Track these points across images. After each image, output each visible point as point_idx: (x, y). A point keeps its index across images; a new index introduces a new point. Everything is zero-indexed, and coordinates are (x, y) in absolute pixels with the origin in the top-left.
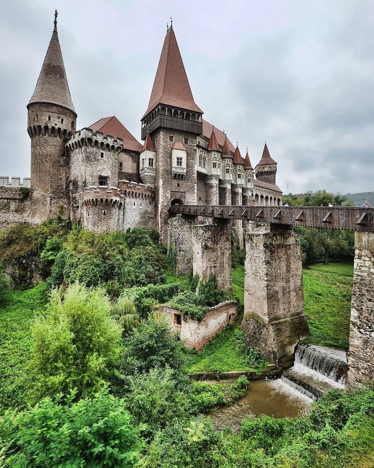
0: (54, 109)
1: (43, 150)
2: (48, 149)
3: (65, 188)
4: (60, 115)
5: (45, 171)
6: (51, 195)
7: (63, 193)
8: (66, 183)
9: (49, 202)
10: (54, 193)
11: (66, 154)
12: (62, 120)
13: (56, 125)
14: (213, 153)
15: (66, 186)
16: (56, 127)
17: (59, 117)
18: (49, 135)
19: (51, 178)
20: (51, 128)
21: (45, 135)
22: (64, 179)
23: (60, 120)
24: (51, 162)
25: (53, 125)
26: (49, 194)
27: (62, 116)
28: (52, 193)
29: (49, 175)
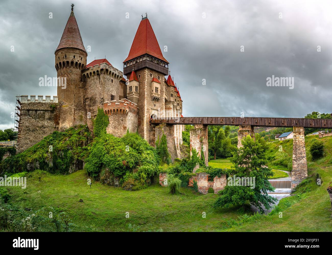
0: (78, 51)
1: (70, 77)
2: (73, 76)
3: (83, 103)
4: (81, 55)
5: (70, 91)
6: (75, 107)
7: (81, 106)
8: (84, 99)
9: (73, 112)
10: (76, 106)
11: (83, 80)
12: (82, 58)
13: (78, 61)
14: (171, 87)
15: (84, 102)
16: (79, 62)
17: (80, 57)
18: (73, 68)
19: (74, 96)
20: (75, 63)
21: (71, 67)
22: (82, 97)
23: (81, 58)
24: (74, 85)
25: (77, 61)
26: (73, 107)
27: (82, 56)
28: (75, 106)
29: (73, 93)
